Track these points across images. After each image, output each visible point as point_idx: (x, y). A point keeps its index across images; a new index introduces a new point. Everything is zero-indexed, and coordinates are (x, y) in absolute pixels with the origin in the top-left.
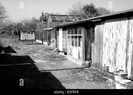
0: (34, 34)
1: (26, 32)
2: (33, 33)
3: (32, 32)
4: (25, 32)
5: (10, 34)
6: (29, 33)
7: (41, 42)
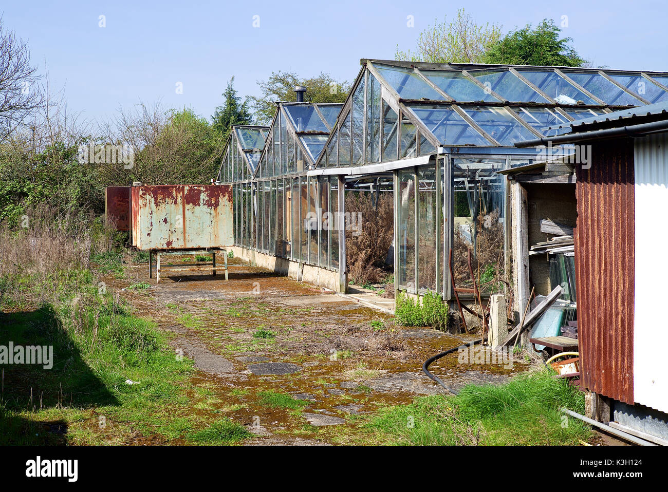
0: (225, 205)
1: (170, 195)
2: (224, 201)
3: (215, 193)
4: (162, 193)
5: (58, 208)
6: (192, 199)
7: (268, 262)
